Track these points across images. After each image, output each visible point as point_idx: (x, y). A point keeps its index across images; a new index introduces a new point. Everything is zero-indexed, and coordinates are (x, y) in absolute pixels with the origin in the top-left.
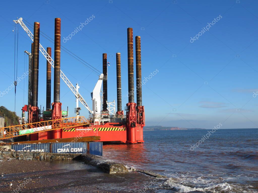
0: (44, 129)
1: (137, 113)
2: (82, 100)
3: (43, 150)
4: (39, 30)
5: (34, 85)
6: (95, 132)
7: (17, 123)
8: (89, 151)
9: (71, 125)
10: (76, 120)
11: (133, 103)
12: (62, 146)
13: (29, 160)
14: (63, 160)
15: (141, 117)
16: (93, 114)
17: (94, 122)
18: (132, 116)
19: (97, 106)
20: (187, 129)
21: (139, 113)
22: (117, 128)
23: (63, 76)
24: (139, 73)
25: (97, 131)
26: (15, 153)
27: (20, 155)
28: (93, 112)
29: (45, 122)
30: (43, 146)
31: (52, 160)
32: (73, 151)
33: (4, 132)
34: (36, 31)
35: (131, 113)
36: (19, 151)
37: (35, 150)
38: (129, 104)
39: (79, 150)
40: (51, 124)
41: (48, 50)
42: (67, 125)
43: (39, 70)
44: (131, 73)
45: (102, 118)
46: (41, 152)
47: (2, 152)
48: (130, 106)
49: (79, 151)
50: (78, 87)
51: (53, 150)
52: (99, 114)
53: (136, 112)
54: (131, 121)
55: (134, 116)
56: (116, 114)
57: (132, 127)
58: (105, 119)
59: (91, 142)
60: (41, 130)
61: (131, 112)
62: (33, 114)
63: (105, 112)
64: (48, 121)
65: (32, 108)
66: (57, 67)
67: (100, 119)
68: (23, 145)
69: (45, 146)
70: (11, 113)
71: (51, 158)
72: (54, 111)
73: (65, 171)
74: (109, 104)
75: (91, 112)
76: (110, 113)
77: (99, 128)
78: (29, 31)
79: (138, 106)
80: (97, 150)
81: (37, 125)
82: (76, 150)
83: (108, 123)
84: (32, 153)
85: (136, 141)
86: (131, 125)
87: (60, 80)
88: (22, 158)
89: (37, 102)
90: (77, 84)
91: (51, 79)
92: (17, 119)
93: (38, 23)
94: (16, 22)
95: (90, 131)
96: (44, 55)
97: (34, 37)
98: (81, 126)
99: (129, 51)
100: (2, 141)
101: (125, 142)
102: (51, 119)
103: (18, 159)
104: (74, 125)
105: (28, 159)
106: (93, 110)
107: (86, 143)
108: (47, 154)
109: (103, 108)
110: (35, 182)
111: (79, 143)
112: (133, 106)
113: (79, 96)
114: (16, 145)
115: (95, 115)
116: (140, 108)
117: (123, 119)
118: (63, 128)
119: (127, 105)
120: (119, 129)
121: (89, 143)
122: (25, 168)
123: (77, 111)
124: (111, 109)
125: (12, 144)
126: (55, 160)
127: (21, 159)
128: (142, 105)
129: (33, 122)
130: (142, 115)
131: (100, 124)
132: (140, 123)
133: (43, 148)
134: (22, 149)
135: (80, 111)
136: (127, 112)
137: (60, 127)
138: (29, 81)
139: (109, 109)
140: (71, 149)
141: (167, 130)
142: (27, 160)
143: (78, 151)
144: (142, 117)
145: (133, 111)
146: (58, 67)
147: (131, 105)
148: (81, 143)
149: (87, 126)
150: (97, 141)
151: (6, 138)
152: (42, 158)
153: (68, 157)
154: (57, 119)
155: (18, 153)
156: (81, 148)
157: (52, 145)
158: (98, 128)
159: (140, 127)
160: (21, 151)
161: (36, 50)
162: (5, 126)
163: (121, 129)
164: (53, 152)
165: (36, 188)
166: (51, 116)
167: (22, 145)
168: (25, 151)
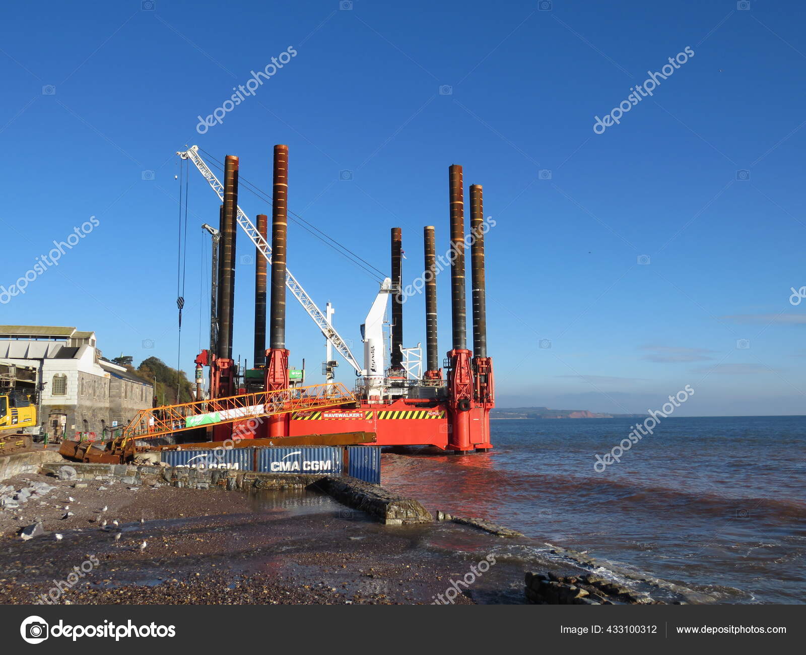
0: (246, 414)
1: (474, 375)
2: (338, 342)
3: (236, 465)
4: (236, 174)
5: (224, 308)
6: (371, 422)
7: (187, 398)
8: (347, 468)
9: (311, 404)
10: (325, 391)
11: (464, 351)
12: (283, 454)
13: (202, 488)
14: (282, 489)
15: (485, 384)
16: (366, 377)
17: (368, 398)
18: (461, 382)
19: (375, 358)
20: (612, 417)
21: (480, 375)
22: (423, 413)
23: (292, 285)
24: (480, 276)
25: (375, 420)
26: (170, 471)
27: (180, 475)
28: (364, 373)
29: (248, 395)
30: (237, 454)
31: (256, 489)
32: (309, 468)
33: (150, 420)
34: (231, 178)
35: (459, 374)
36: (180, 466)
37: (217, 463)
38: (454, 352)
39: (322, 465)
40: (263, 402)
41: (260, 221)
42: (302, 404)
43: (237, 270)
44: (459, 277)
45: (389, 387)
46: (232, 468)
47: (138, 468)
48: (456, 357)
49: (323, 468)
50: (330, 310)
51: (261, 465)
52: (379, 378)
53: (472, 372)
54: (458, 395)
55: (467, 381)
56: (423, 377)
57: (460, 410)
58: (396, 390)
59: (352, 447)
60: (238, 416)
61: (459, 371)
62: (220, 378)
63: (395, 373)
64: (255, 394)
65: (219, 362)
66: (279, 262)
67: (382, 389)
68: (189, 453)
69: (241, 455)
70: (175, 373)
71: (254, 485)
72: (269, 369)
73: (280, 517)
74: (406, 352)
75: (360, 373)
76: (409, 374)
77: (380, 413)
78: (213, 178)
79: (475, 358)
80: (366, 466)
81: (230, 403)
82: (316, 466)
83: (402, 401)
84: (210, 472)
85: (473, 446)
86: (459, 405)
87: (284, 294)
88: (185, 484)
89: (230, 347)
90: (328, 304)
91: (266, 292)
92: (188, 388)
93: (234, 158)
94: (184, 156)
95: (357, 418)
96: (248, 233)
97: (225, 191)
98: (336, 407)
99: (453, 221)
100: (145, 441)
101: (445, 447)
102: (263, 390)
103: (176, 487)
104: (317, 404)
105: (199, 486)
106: (367, 367)
107: (340, 449)
108: (244, 475)
109: (392, 361)
110: (202, 540)
111: (322, 449)
112: (464, 356)
113: (331, 333)
114: (174, 453)
115: (371, 379)
116: (482, 362)
117: (440, 390)
118: (293, 412)
119: (449, 354)
120: (430, 414)
121: (349, 449)
122: (188, 507)
123: (329, 370)
124: (411, 365)
125: (164, 448)
126: (264, 490)
127: (182, 487)
128: (486, 354)
129: (221, 397)
130: (487, 380)
131: (381, 402)
132: (482, 401)
133: (237, 460)
134: (187, 461)
135: (334, 369)
136: (449, 373)
137: (283, 409)
138: (212, 297)
139: (405, 364)
140: (305, 463)
141: (559, 417)
142: (197, 488)
143: (321, 469)
144: (487, 385)
145: (463, 371)
146: (281, 263)
147: (458, 354)
148: (328, 449)
149: (350, 407)
150: (369, 444)
151: (155, 435)
152: (233, 483)
153: (294, 482)
154: (277, 389)
155: (176, 472)
156: (329, 462)
157: (258, 452)
158: (378, 412)
159: (482, 410)
160: (186, 466)
161: (229, 222)
162: (155, 405)
163: (435, 414)
164: (260, 470)
165: (201, 553)
166: (263, 381)
167: (187, 453)
168: (194, 466)
